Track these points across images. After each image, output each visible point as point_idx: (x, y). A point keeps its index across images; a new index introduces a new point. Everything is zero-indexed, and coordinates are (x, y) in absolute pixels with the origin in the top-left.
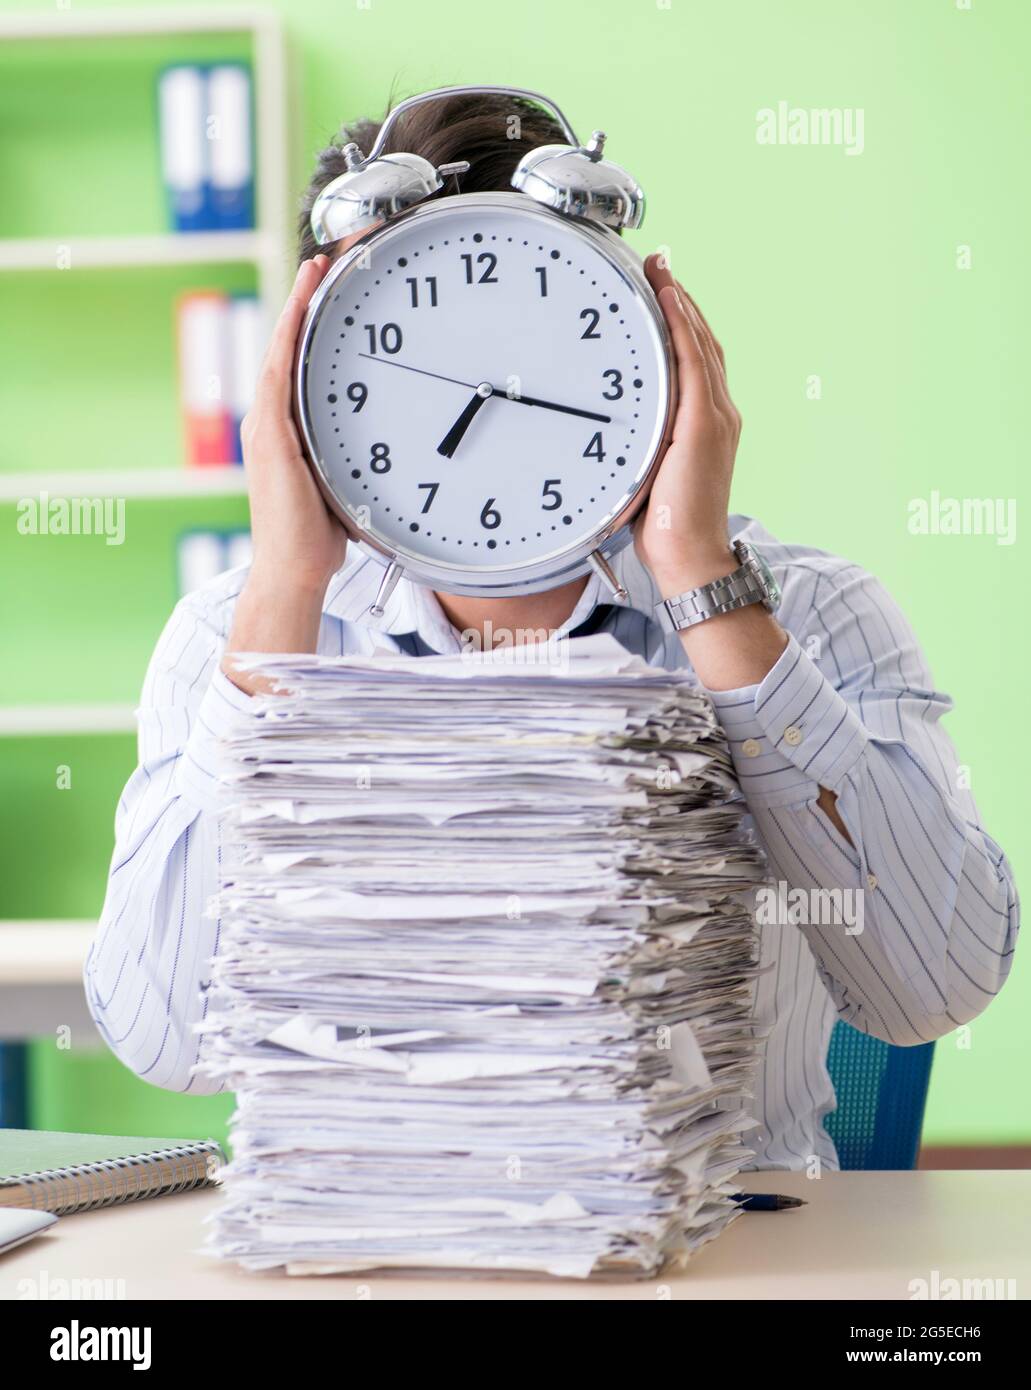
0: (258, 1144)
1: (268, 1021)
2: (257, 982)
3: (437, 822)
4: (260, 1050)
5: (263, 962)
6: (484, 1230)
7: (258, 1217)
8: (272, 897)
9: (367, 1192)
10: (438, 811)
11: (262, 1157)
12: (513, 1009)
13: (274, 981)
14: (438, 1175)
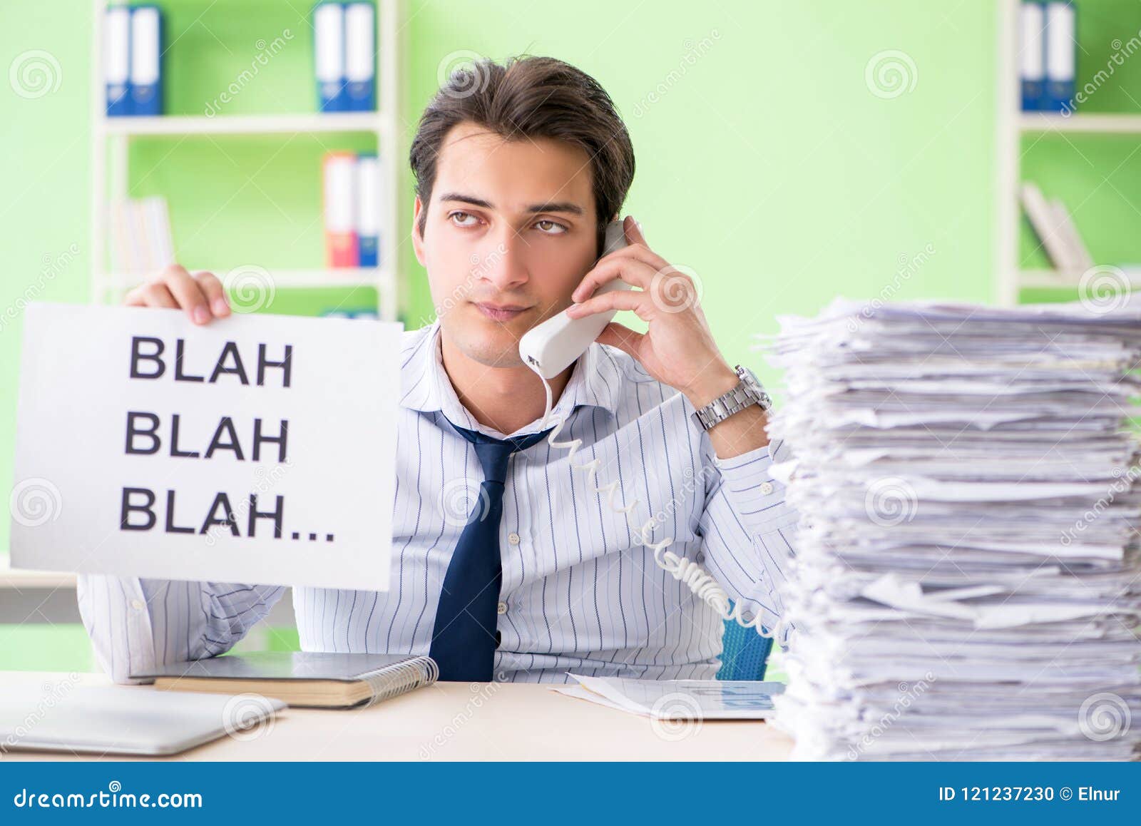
0: (855, 676)
1: (860, 581)
2: (849, 551)
3: (985, 426)
4: (853, 604)
5: (853, 535)
6: (1037, 742)
7: (858, 734)
8: (862, 484)
9: (942, 712)
10: (985, 419)
11: (860, 687)
12: (1055, 570)
13: (864, 549)
14: (999, 700)
